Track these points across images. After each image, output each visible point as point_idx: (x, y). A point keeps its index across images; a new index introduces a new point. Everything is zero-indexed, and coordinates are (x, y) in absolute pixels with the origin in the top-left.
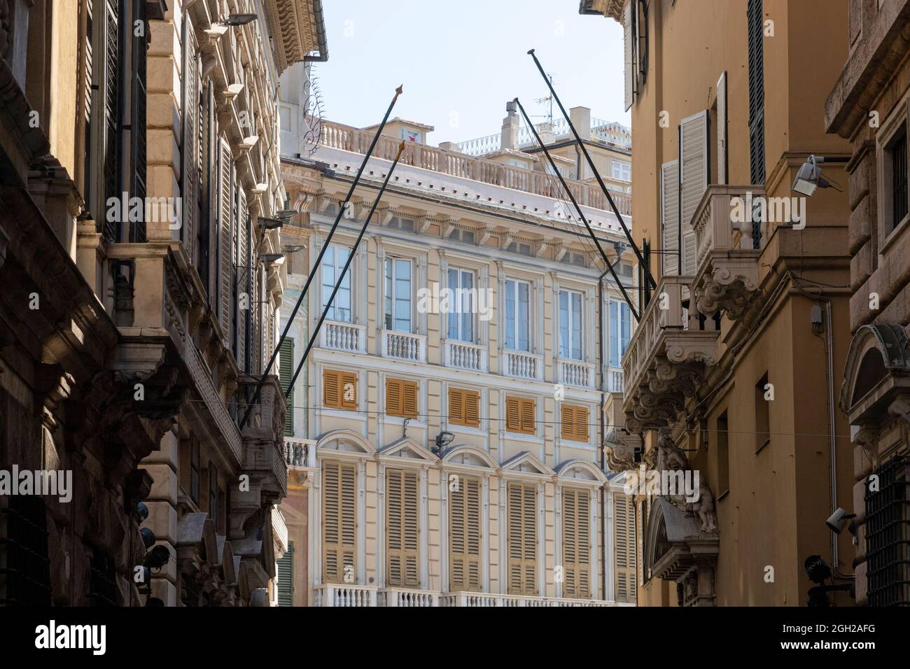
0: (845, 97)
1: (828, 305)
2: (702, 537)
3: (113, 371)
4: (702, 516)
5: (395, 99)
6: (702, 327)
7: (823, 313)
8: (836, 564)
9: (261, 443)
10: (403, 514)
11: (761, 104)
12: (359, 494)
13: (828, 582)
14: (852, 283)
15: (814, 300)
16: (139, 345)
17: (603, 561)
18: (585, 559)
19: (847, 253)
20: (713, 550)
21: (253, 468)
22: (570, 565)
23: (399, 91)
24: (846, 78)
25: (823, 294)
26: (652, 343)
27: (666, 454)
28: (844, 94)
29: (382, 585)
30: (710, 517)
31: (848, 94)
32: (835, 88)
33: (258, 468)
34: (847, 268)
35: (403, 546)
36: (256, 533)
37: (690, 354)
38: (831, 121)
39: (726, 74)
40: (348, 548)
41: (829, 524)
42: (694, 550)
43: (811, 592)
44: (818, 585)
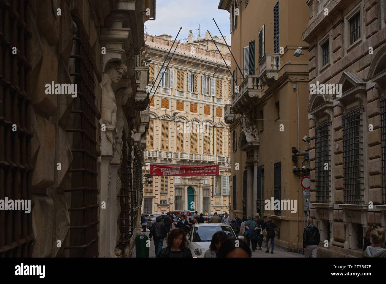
0: (310, 33)
1: (298, 84)
2: (256, 141)
3: (135, 99)
4: (256, 136)
5: (180, 30)
6: (258, 88)
7: (296, 86)
8: (299, 149)
9: (146, 116)
10: (165, 132)
11: (278, 33)
12: (154, 127)
13: (297, 154)
14: (310, 79)
15: (294, 83)
16: (141, 93)
17: (213, 145)
18: (209, 144)
19: (308, 71)
20: (259, 144)
21: (144, 122)
22: (205, 146)
23: (181, 28)
24: (310, 28)
25: (296, 81)
26: (243, 92)
27: (245, 120)
28: (309, 32)
29: (160, 150)
30: (257, 136)
31: (311, 32)
32: (306, 30)
33: (145, 122)
34: (308, 75)
35: (165, 140)
36: (144, 138)
37: (255, 95)
38: (304, 38)
39: (265, 25)
40: (152, 140)
41: (303, 140)
42: (253, 144)
43: (293, 156)
44: (295, 154)
